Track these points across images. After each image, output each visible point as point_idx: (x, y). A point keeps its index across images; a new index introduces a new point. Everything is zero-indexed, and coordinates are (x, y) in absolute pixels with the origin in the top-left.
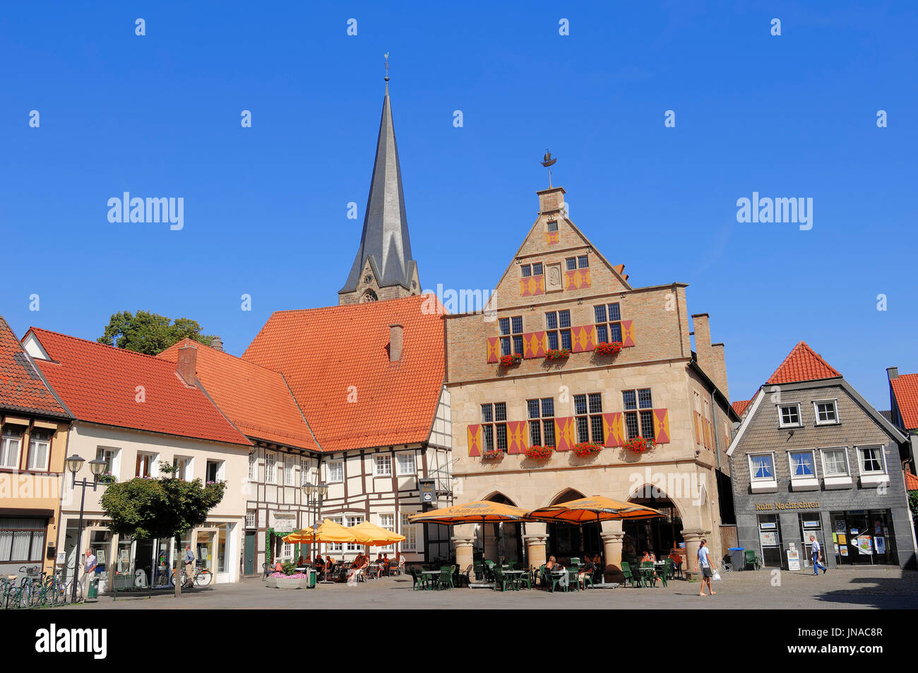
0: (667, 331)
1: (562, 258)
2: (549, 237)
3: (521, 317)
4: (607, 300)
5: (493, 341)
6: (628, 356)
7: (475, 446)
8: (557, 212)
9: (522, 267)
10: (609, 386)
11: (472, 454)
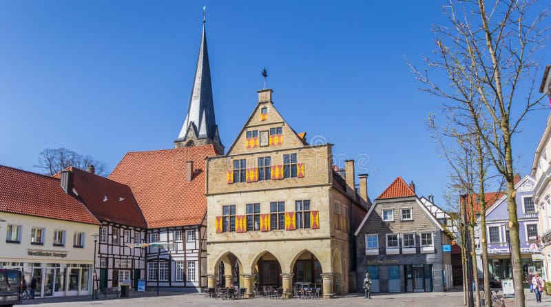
1: (268, 128)
2: (262, 116)
3: (245, 160)
4: (291, 152)
5: (230, 172)
6: (300, 182)
7: (219, 228)
8: (268, 102)
9: (247, 132)
10: (289, 198)
11: (218, 232)
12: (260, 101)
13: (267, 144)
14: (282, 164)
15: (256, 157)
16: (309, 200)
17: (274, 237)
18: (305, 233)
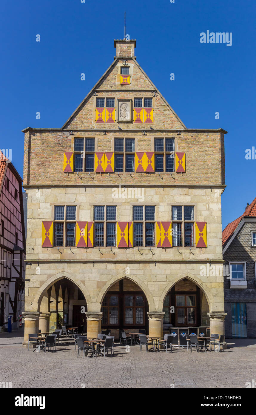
0: (210, 164)
1: (131, 96)
2: (122, 78)
3: (94, 139)
4: (165, 135)
5: (68, 155)
6: (179, 179)
7: (47, 239)
8: (131, 59)
9: (97, 98)
10: (162, 201)
11: (46, 245)
12: (118, 54)
13: (128, 118)
14: (152, 150)
15: (111, 137)
16: (193, 207)
17: (139, 257)
18: (186, 253)
